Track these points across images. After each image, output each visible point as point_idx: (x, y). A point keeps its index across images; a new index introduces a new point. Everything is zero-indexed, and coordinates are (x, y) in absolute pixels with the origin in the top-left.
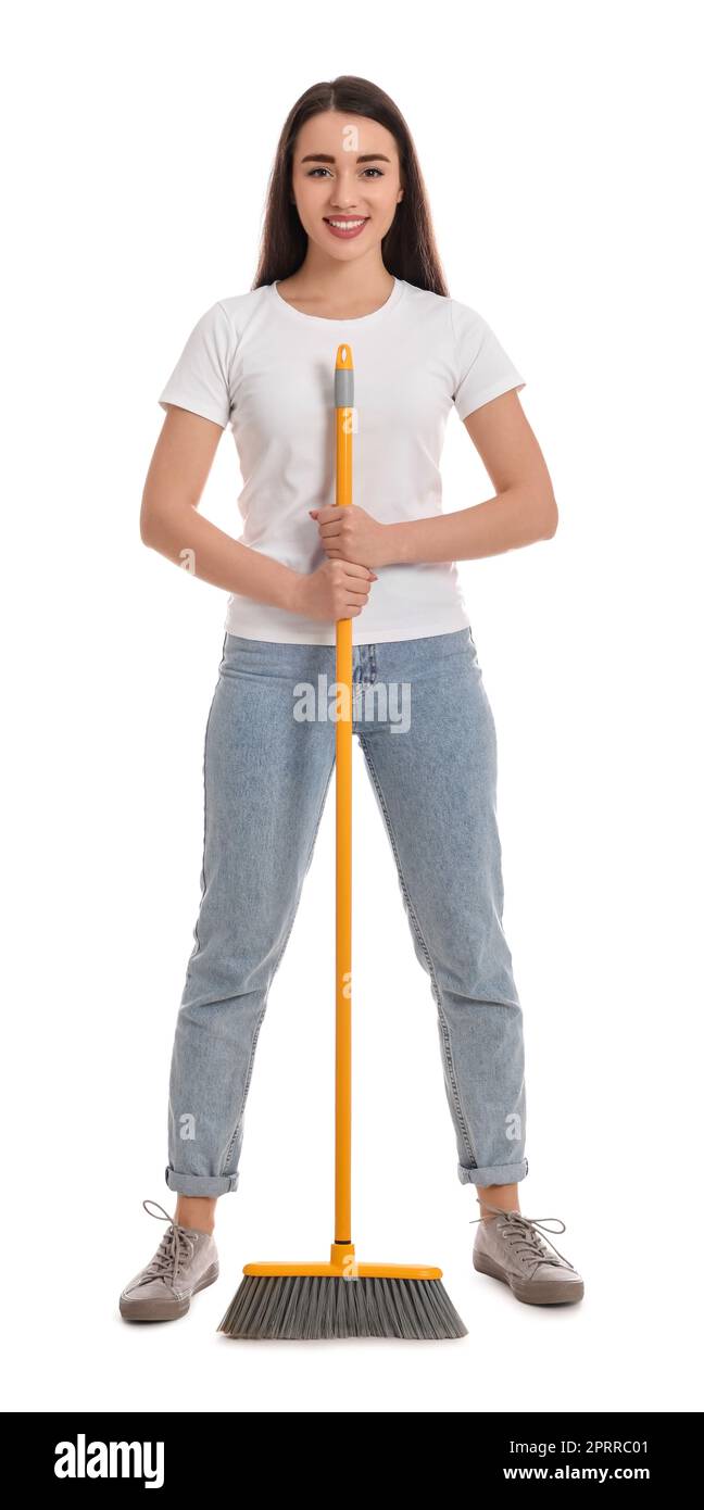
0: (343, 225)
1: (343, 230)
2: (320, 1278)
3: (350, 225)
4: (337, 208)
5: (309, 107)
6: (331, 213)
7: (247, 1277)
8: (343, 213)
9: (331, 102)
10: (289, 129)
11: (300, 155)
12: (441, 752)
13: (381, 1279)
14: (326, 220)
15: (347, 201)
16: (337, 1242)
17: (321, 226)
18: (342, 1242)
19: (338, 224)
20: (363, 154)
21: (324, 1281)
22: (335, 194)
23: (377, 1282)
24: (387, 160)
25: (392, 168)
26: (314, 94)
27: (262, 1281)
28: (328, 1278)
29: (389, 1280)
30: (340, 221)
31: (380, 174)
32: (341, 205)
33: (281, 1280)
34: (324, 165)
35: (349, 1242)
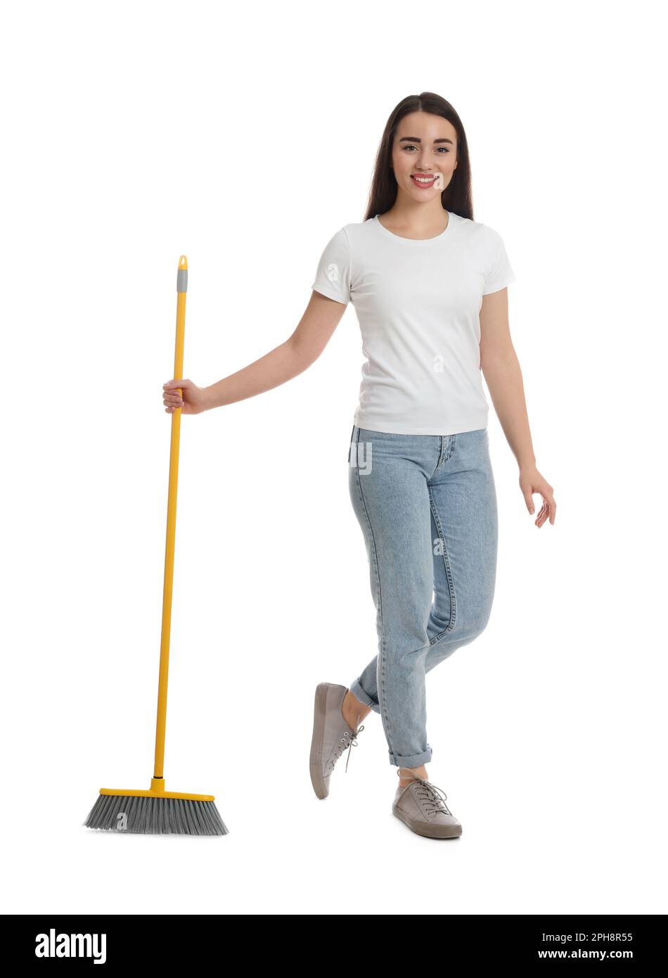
0: (422, 180)
1: (422, 183)
2: (143, 798)
3: (427, 180)
4: (420, 169)
5: (405, 108)
6: (416, 172)
7: (101, 795)
8: (423, 173)
9: (420, 106)
10: (393, 121)
11: (397, 138)
12: (482, 500)
13: (179, 800)
14: (412, 177)
15: (427, 165)
16: (155, 777)
17: (409, 180)
18: (158, 777)
19: (419, 179)
20: (438, 138)
21: (145, 800)
22: (419, 161)
23: (176, 801)
24: (451, 143)
25: (453, 148)
26: (410, 101)
27: (110, 798)
28: (148, 798)
29: (183, 800)
30: (421, 178)
31: (447, 151)
32: (423, 168)
33: (120, 798)
34: (413, 144)
35: (162, 778)
